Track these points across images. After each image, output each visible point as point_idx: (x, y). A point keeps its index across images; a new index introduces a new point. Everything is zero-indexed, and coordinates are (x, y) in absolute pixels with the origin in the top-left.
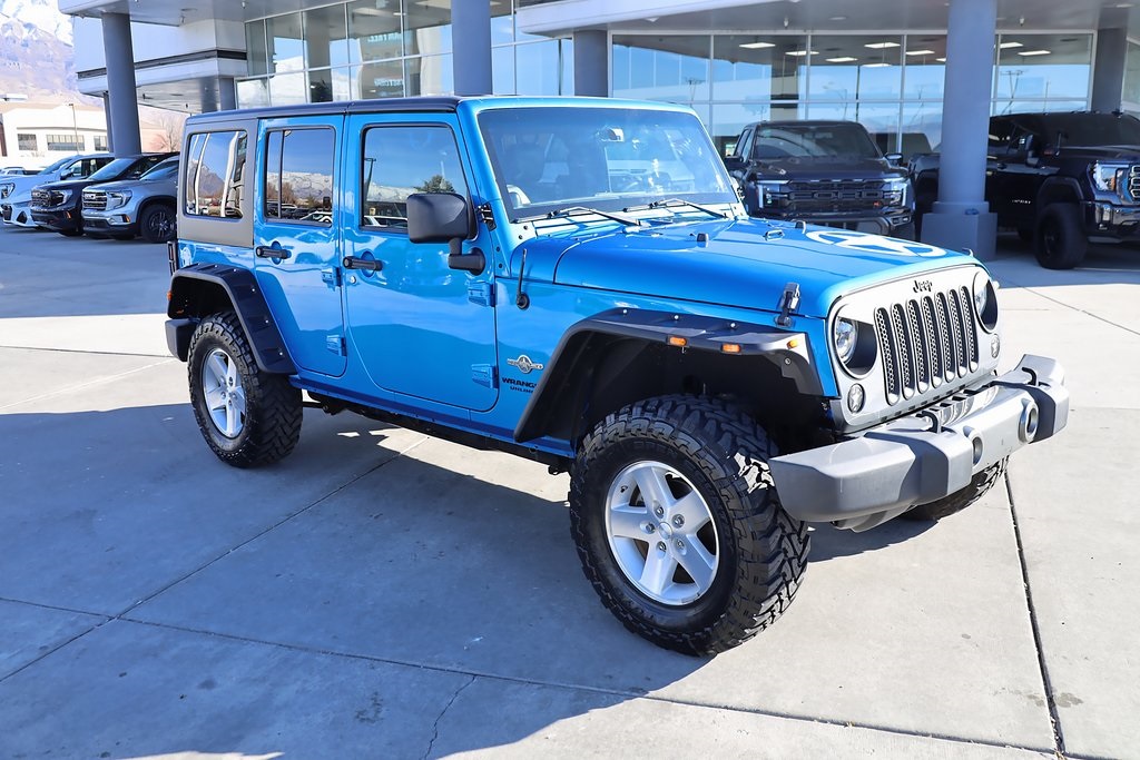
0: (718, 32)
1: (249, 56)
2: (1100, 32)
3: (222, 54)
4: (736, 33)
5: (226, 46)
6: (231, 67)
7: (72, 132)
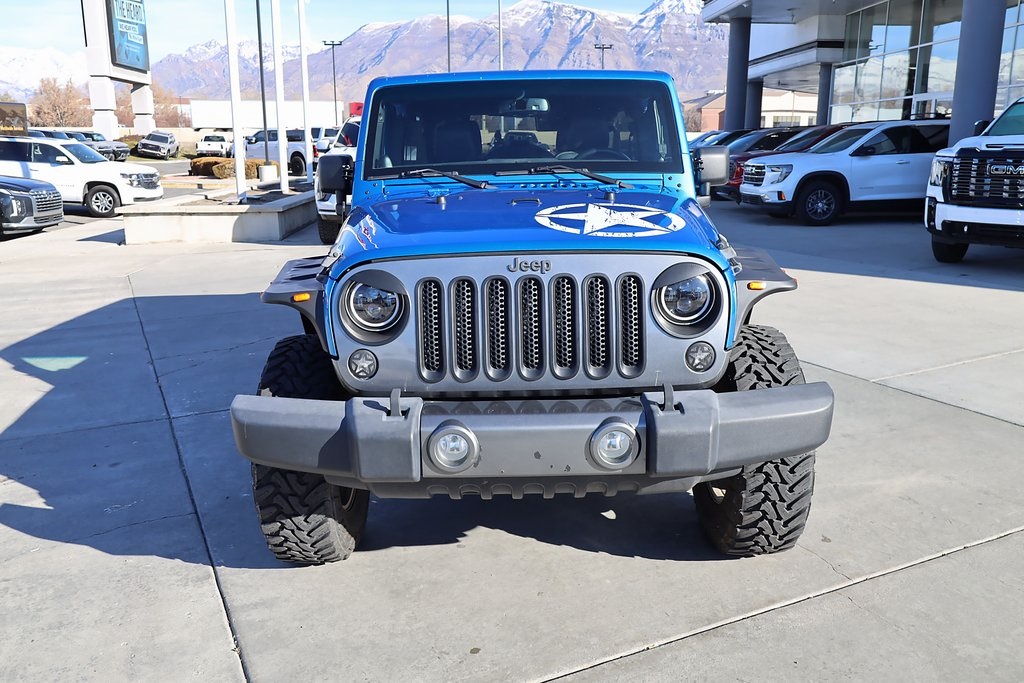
1: (846, 45)
3: (821, 44)
5: (826, 37)
6: (828, 54)
7: (790, 114)
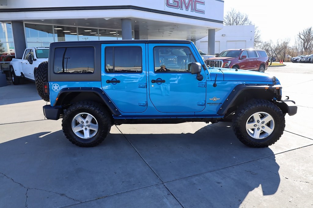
0: (55, 25)
2: (135, 31)
4: (58, 25)
